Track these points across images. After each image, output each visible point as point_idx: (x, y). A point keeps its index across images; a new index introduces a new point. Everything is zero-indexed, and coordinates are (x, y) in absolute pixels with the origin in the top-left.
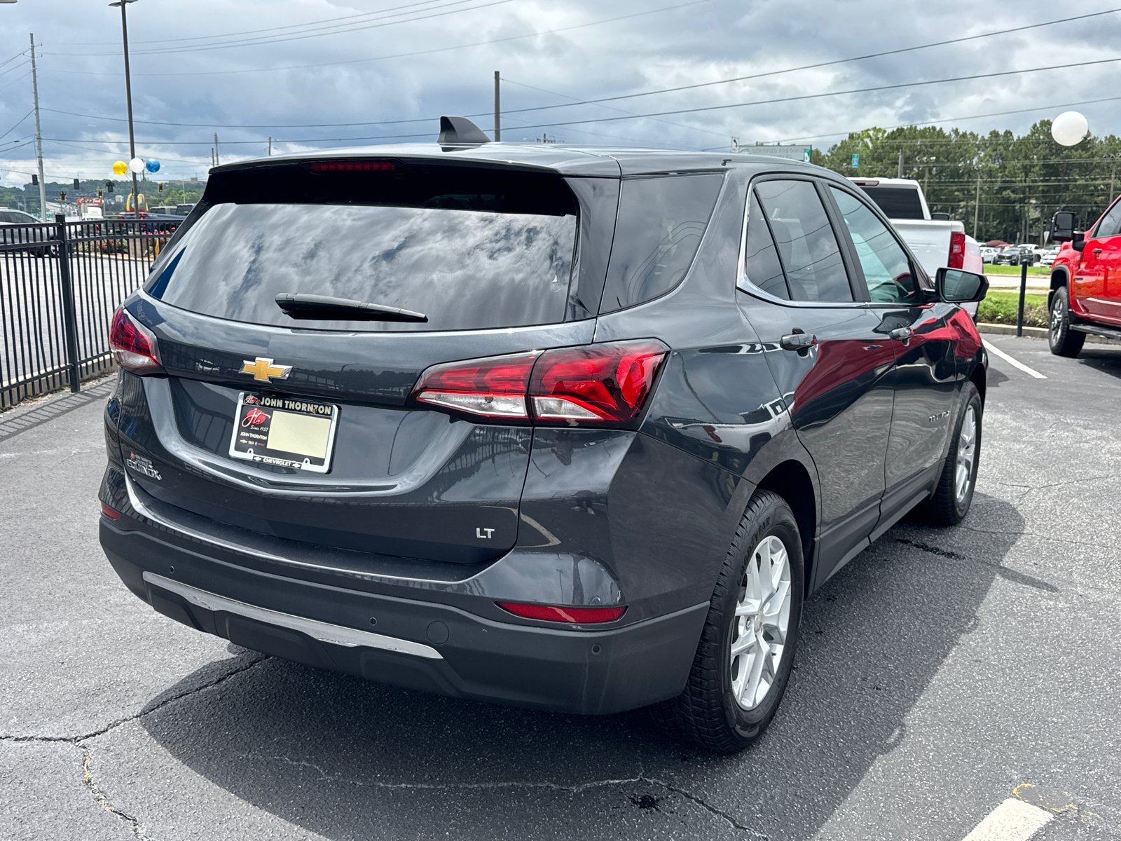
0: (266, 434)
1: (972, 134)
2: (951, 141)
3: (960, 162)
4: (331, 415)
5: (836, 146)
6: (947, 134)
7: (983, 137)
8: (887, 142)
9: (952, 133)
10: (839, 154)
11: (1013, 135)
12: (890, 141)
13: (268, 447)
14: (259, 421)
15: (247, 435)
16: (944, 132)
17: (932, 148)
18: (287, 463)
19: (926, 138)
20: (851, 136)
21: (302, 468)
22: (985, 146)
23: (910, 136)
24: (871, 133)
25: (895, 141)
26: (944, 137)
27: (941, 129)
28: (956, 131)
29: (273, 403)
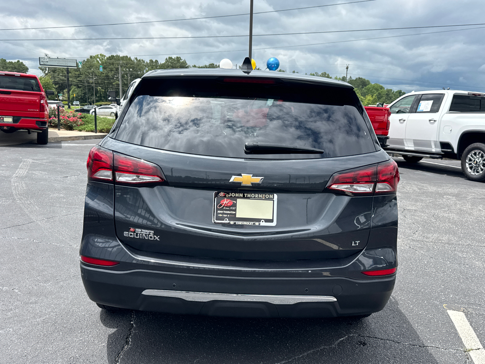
0: (235, 210)
1: (142, 60)
2: (134, 63)
3: (139, 72)
4: (273, 198)
5: (84, 61)
6: (133, 60)
7: (147, 62)
8: (107, 61)
9: (135, 59)
10: (87, 64)
11: (159, 62)
12: (109, 61)
13: (237, 216)
14: (229, 204)
15: (222, 212)
16: (132, 59)
17: (127, 65)
18: (251, 223)
19: (124, 61)
20: (91, 57)
21: (261, 225)
22: (148, 66)
23: (117, 59)
24: (99, 56)
25: (111, 61)
26: (132, 61)
27: (130, 57)
28: (136, 59)
29: (237, 195)
